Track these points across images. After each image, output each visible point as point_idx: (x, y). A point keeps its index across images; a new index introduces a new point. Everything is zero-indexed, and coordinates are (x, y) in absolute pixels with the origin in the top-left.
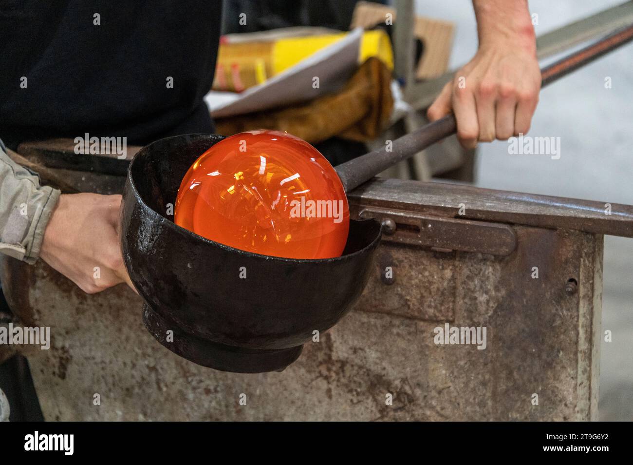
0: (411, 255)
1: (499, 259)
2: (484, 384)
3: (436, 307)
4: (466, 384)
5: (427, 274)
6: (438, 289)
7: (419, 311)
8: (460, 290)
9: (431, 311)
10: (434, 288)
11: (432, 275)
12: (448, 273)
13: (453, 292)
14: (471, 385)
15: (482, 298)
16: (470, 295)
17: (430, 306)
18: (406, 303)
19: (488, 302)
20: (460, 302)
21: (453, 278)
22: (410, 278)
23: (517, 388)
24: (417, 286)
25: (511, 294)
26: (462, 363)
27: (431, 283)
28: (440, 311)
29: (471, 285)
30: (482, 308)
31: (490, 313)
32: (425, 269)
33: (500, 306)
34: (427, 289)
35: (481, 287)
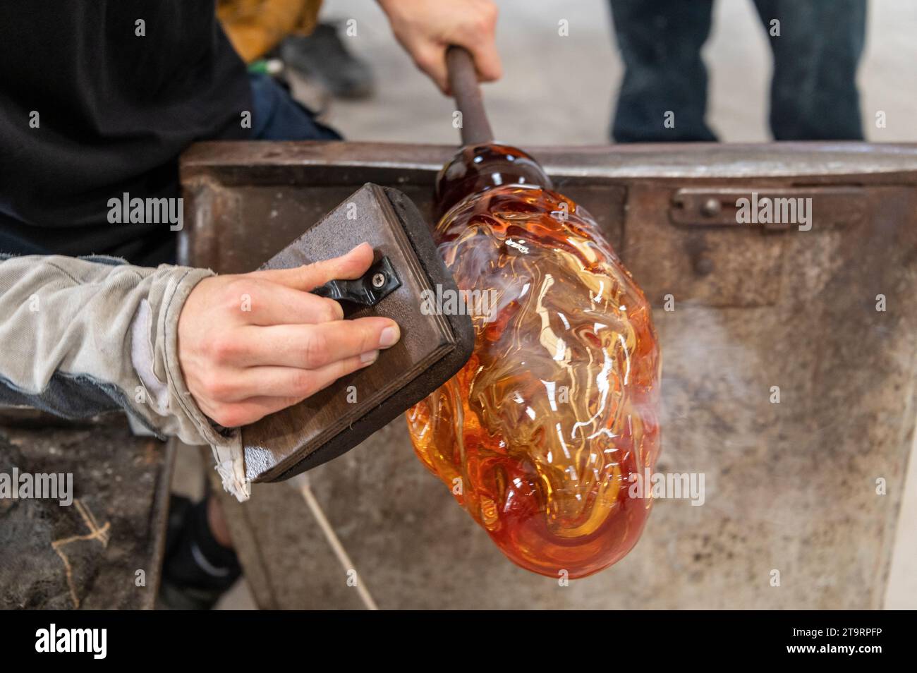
0: (731, 236)
1: (840, 227)
2: (804, 366)
3: (756, 291)
4: (782, 370)
5: (749, 255)
6: (762, 270)
7: (735, 298)
8: (787, 267)
9: (749, 297)
10: (756, 270)
11: (755, 255)
12: (776, 251)
13: (778, 270)
14: (790, 368)
15: (812, 272)
16: (799, 271)
17: (748, 291)
18: (719, 292)
19: (819, 276)
20: (785, 280)
21: (781, 256)
22: (728, 262)
23: (844, 365)
24: (735, 270)
25: (848, 264)
26: (779, 347)
27: (752, 264)
28: (761, 295)
29: (801, 259)
30: (811, 283)
31: (821, 287)
32: (747, 249)
33: (834, 278)
34: (749, 272)
35: (813, 261)
